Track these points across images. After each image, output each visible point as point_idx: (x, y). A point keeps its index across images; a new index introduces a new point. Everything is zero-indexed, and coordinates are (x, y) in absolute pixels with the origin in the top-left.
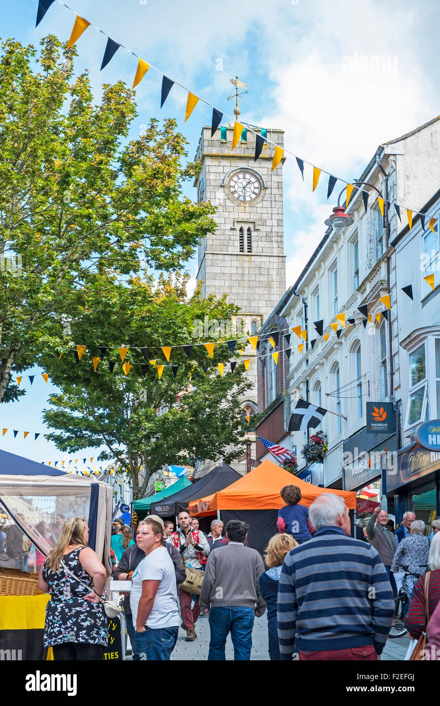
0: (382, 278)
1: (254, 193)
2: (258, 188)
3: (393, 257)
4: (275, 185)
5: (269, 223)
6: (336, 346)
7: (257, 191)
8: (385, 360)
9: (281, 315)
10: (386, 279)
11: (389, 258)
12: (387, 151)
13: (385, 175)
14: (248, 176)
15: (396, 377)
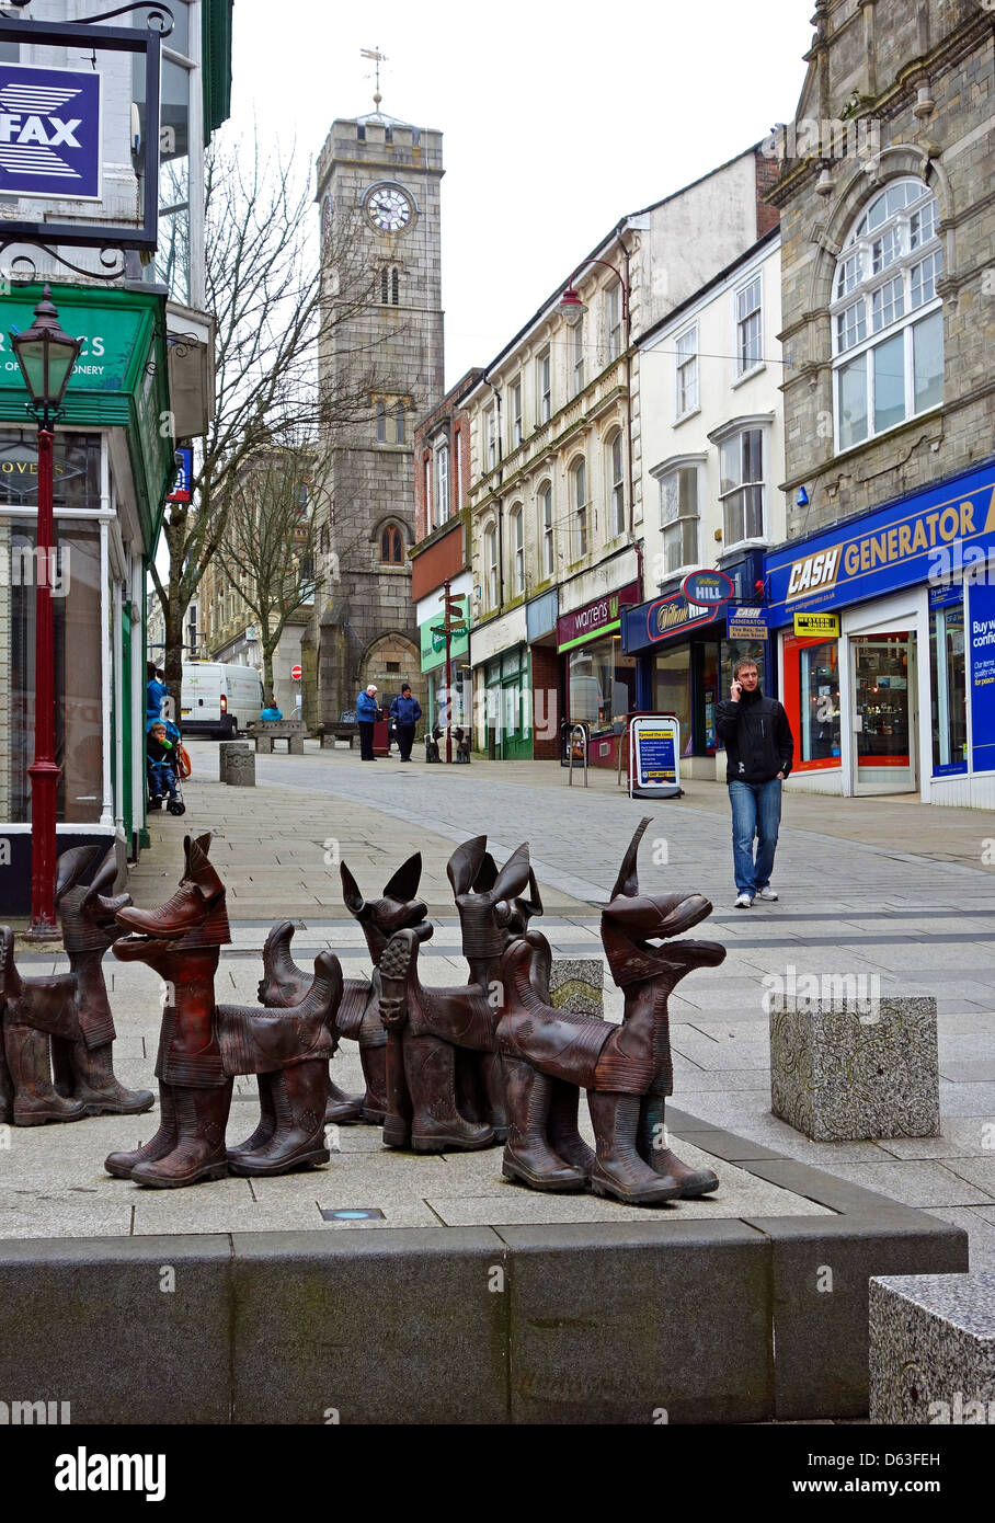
0: (620, 384)
1: (402, 219)
2: (407, 212)
3: (635, 359)
4: (429, 209)
5: (421, 263)
6: (548, 460)
7: (406, 216)
8: (622, 484)
9: (460, 406)
10: (625, 384)
11: (629, 360)
12: (631, 224)
13: (627, 253)
14: (394, 194)
15: (637, 509)
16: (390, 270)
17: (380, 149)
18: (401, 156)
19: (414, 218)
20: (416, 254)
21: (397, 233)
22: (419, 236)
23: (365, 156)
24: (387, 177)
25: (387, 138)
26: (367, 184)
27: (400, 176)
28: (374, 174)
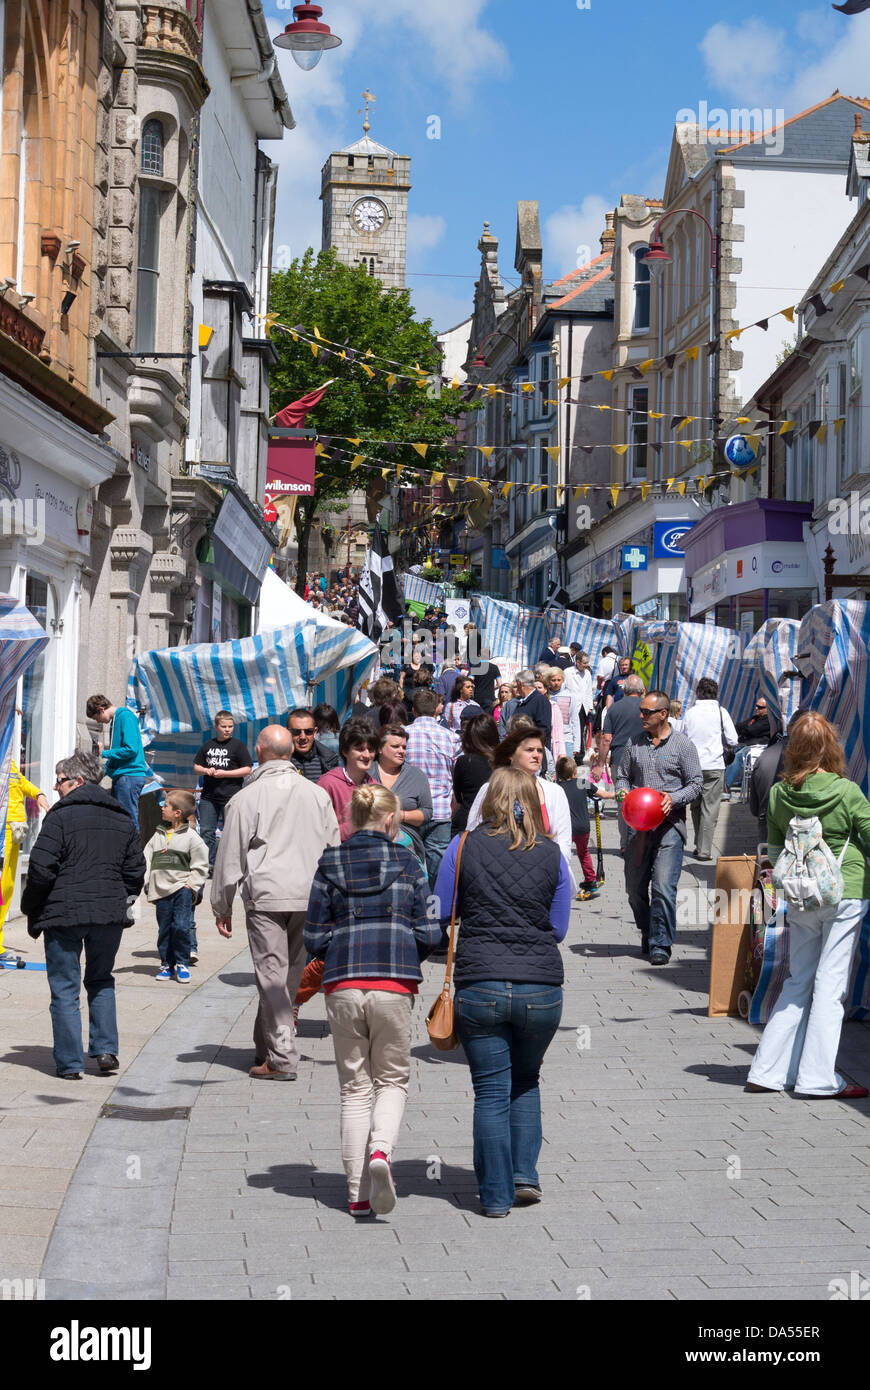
16: (368, 260)
17: (364, 173)
18: (379, 176)
19: (388, 221)
20: (388, 247)
21: (375, 232)
22: (390, 234)
23: (353, 178)
24: (368, 193)
25: (369, 163)
26: (354, 198)
27: (378, 193)
28: (359, 191)
